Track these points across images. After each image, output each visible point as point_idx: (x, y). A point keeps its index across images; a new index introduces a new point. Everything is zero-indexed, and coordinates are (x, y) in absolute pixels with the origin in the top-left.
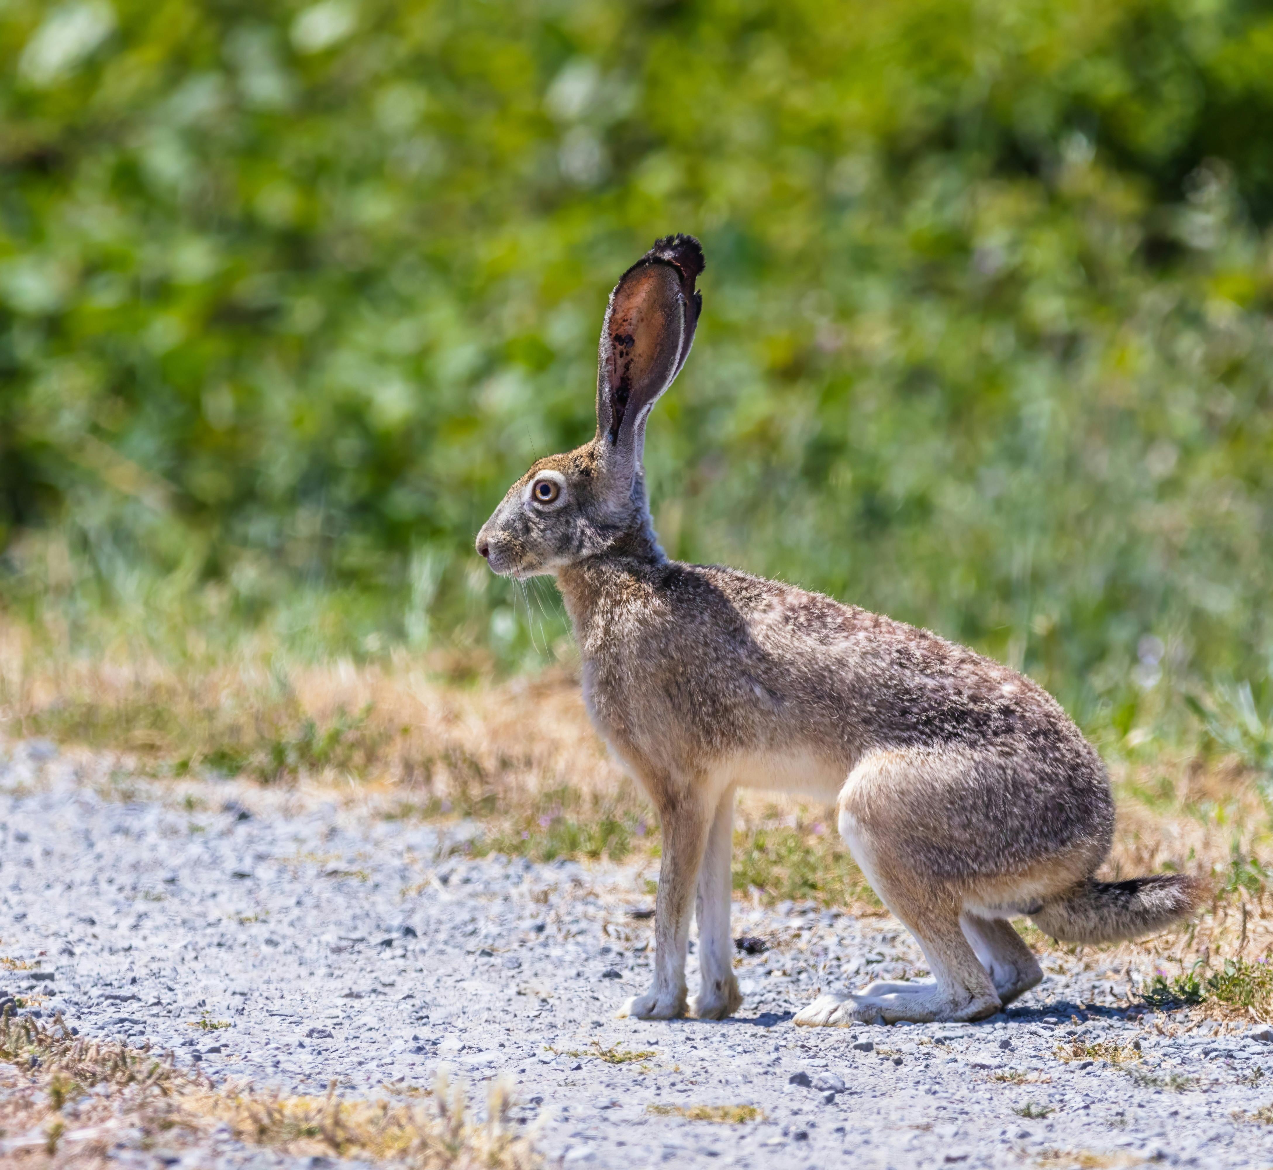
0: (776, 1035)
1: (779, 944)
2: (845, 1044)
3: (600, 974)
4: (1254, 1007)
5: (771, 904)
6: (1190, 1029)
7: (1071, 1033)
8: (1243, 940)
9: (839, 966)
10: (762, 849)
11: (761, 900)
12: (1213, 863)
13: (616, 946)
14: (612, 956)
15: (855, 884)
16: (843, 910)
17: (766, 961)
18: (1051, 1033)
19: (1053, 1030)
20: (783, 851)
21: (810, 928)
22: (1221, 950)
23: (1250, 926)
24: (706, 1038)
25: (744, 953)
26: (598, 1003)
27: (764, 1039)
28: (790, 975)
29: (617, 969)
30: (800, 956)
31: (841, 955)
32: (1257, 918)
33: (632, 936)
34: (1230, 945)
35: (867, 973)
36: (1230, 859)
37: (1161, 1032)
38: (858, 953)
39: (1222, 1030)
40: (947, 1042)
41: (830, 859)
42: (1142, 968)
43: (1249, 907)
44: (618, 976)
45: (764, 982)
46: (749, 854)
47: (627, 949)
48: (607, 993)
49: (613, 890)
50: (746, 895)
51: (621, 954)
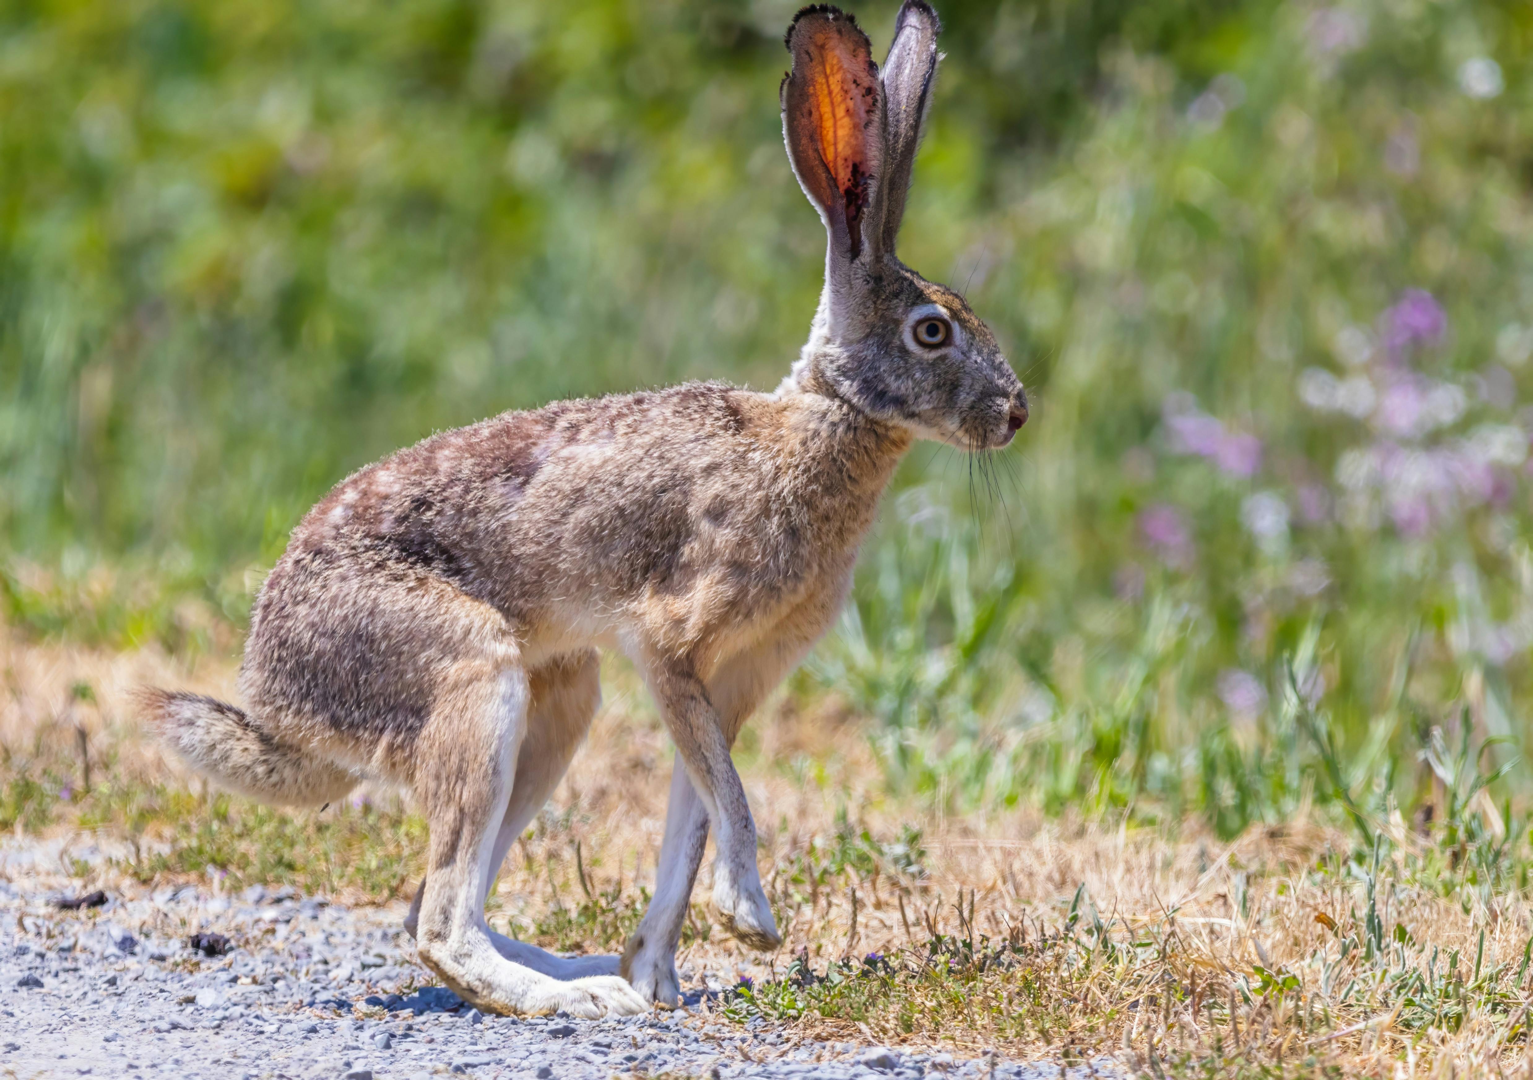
0: (245, 1061)
1: (247, 942)
2: (336, 1074)
3: (15, 982)
4: (868, 1024)
5: (236, 889)
6: (784, 1054)
7: (630, 1059)
8: (852, 937)
9: (327, 972)
10: (224, 818)
11: (222, 883)
12: (813, 836)
13: (36, 945)
14: (30, 957)
15: (346, 864)
16: (329, 897)
17: (230, 965)
18: (604, 1059)
19: (606, 1054)
20: (252, 822)
21: (288, 922)
22: (822, 952)
23: (861, 919)
24: (154, 1066)
25: (201, 953)
26: (12, 1020)
27: (230, 1067)
28: (262, 984)
29: (37, 974)
30: (275, 957)
31: (329, 957)
32: (870, 909)
33: (56, 932)
34: (835, 943)
35: (363, 981)
36: (833, 832)
37: (747, 1058)
38: (350, 954)
39: (826, 1054)
40: (469, 1070)
41: (311, 830)
42: (721, 974)
43: (859, 894)
44: (39, 984)
45: (229, 992)
46: (207, 825)
47: (49, 949)
48: (24, 1007)
49: (31, 872)
50: (203, 878)
51: (42, 956)
